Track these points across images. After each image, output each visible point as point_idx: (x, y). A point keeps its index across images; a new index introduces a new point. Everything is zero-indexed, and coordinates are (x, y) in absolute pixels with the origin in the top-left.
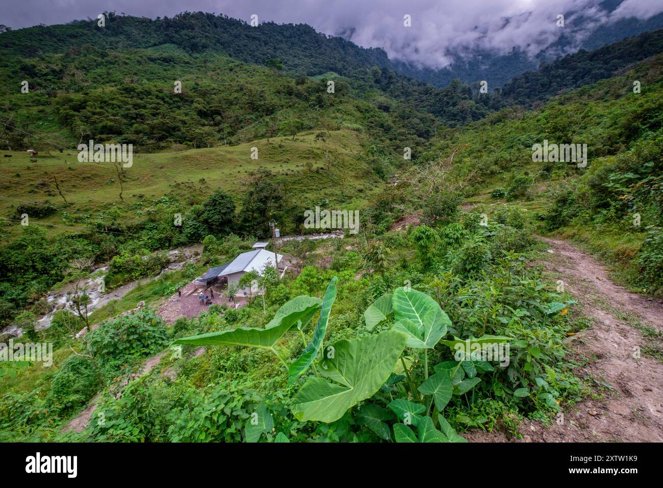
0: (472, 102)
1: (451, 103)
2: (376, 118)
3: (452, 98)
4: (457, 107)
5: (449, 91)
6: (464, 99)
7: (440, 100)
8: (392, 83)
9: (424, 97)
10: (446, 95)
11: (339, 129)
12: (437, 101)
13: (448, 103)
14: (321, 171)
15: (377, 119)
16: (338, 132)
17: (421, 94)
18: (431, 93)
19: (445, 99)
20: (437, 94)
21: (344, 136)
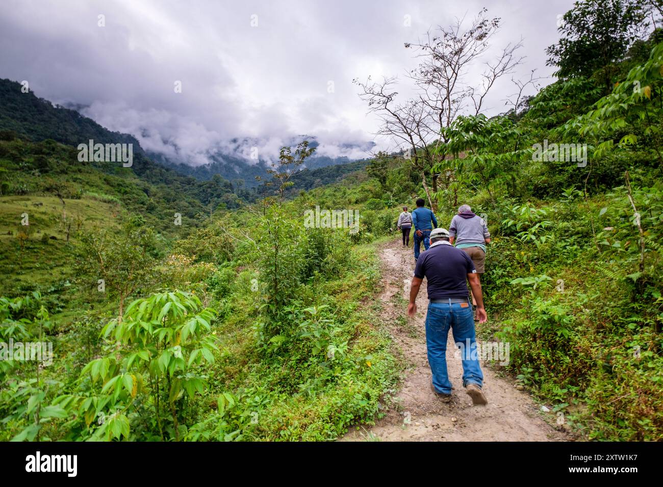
0: (235, 195)
1: (215, 195)
2: (134, 195)
3: (216, 190)
4: (222, 198)
5: (212, 184)
6: (227, 192)
7: (204, 190)
8: (148, 169)
9: (187, 187)
10: (210, 187)
11: (79, 198)
12: (201, 192)
13: (212, 194)
14: (51, 241)
15: (136, 196)
16: (78, 201)
17: (183, 183)
18: (193, 184)
19: (209, 190)
20: (200, 186)
21: (88, 206)
